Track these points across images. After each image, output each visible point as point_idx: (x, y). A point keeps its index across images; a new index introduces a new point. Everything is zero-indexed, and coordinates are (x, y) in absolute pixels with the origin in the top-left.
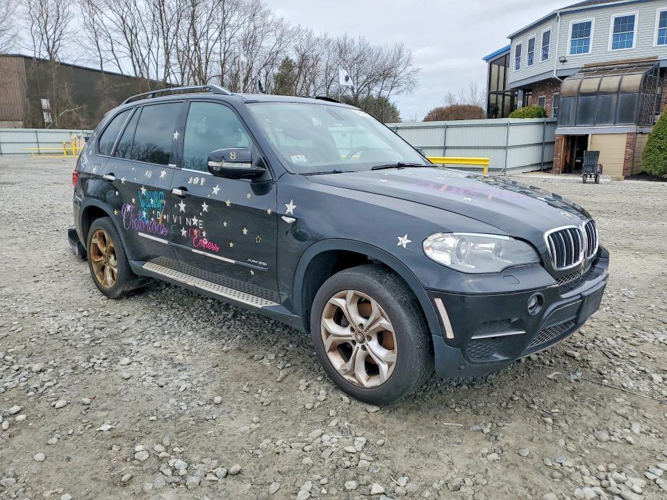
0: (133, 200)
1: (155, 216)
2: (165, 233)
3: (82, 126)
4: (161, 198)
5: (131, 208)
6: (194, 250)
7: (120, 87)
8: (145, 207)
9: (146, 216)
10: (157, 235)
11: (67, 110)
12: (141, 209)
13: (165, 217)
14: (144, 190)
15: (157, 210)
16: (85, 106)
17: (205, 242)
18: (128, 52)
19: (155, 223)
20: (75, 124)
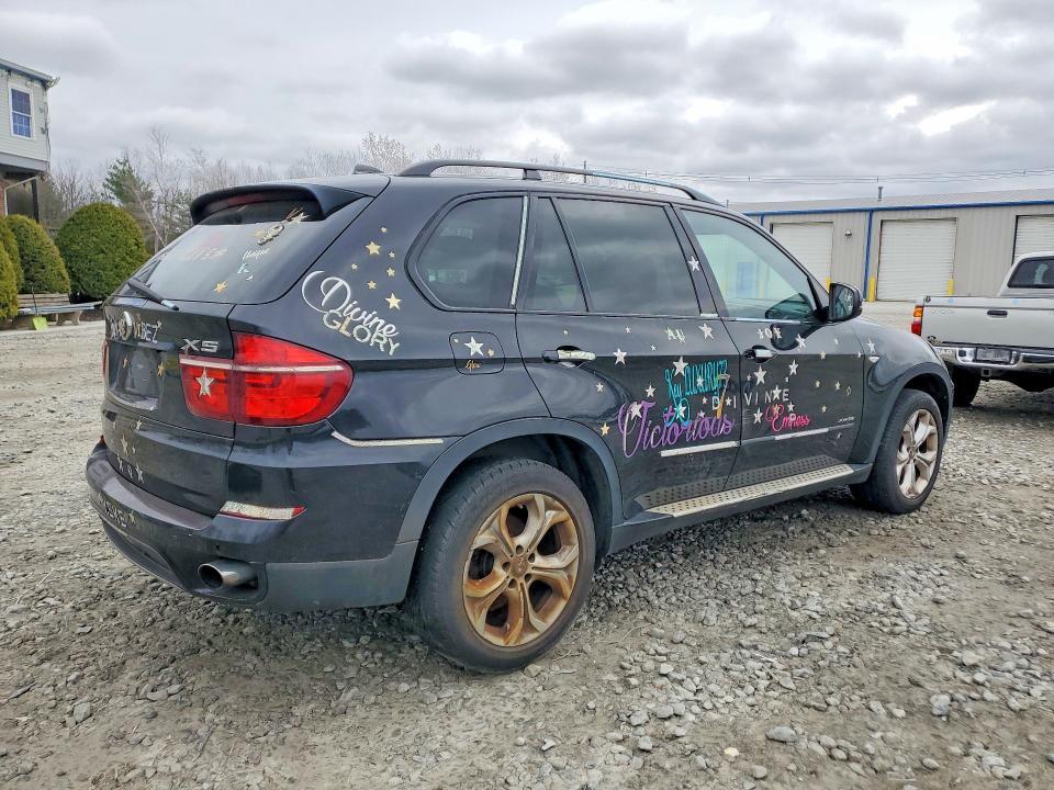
0: (650, 392)
1: (708, 409)
2: (727, 430)
4: (720, 370)
5: (641, 410)
6: (778, 438)
8: (684, 396)
9: (685, 412)
10: (710, 440)
12: (672, 403)
13: (728, 402)
14: (680, 366)
15: (710, 394)
17: (792, 418)
19: (707, 420)
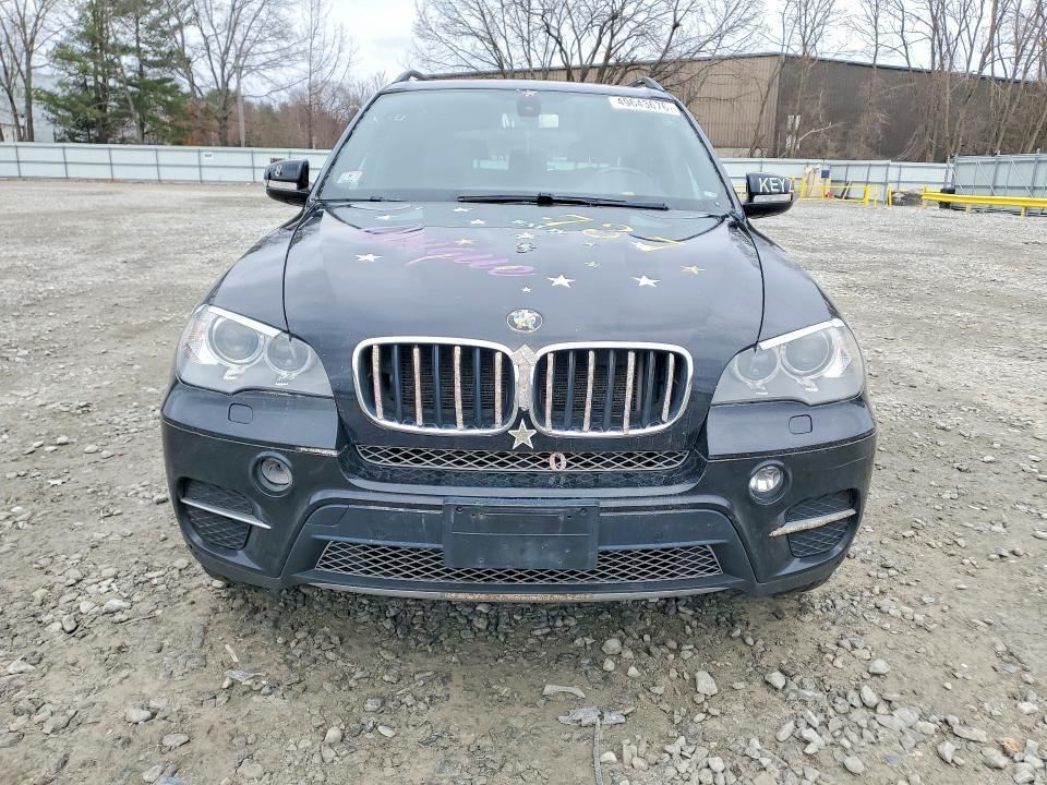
3: (829, 154)
7: (895, 90)
11: (813, 131)
16: (839, 124)
18: (928, 31)
20: (820, 151)
